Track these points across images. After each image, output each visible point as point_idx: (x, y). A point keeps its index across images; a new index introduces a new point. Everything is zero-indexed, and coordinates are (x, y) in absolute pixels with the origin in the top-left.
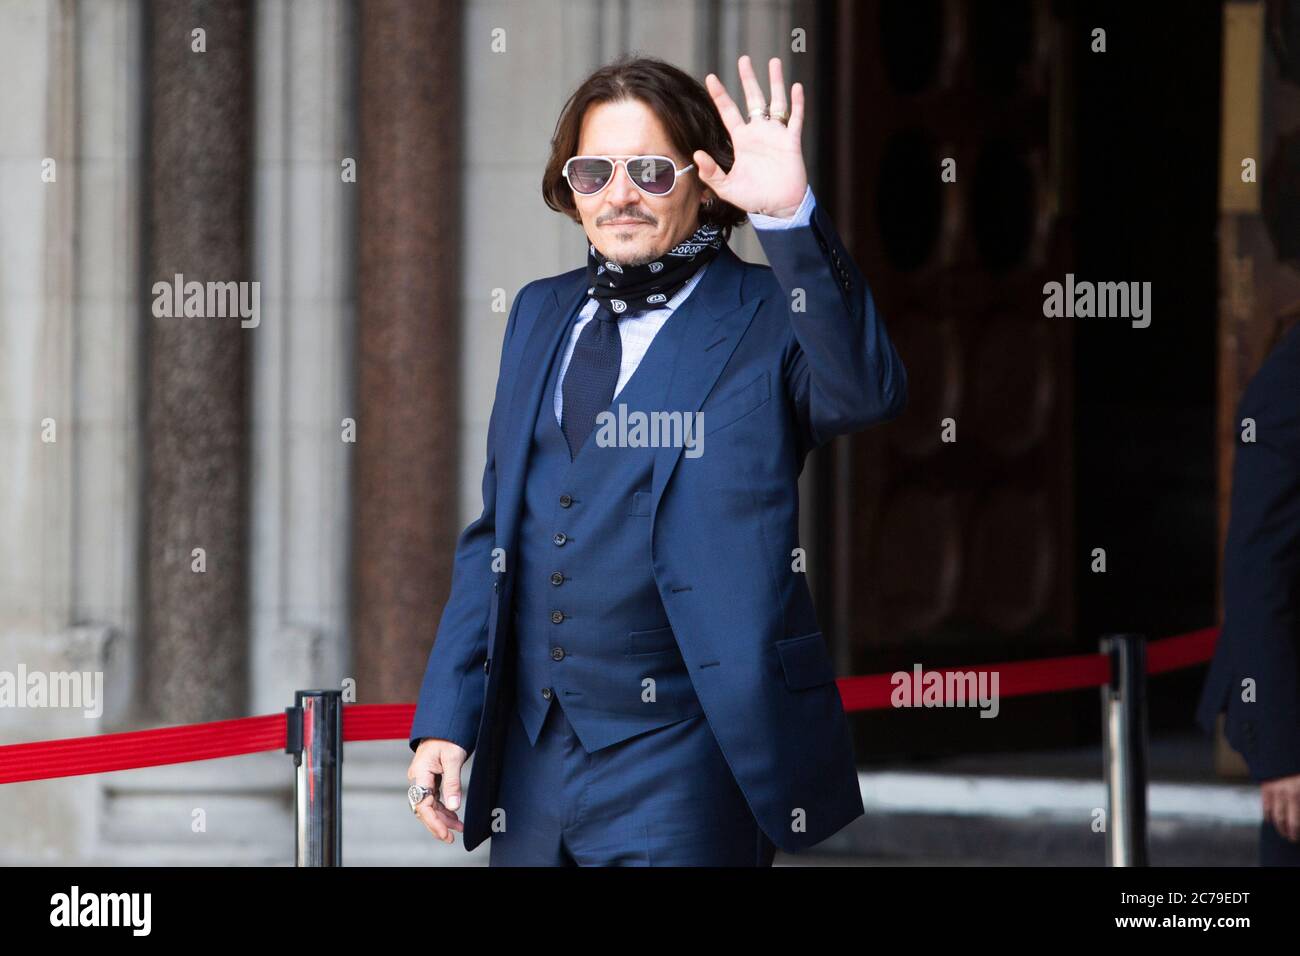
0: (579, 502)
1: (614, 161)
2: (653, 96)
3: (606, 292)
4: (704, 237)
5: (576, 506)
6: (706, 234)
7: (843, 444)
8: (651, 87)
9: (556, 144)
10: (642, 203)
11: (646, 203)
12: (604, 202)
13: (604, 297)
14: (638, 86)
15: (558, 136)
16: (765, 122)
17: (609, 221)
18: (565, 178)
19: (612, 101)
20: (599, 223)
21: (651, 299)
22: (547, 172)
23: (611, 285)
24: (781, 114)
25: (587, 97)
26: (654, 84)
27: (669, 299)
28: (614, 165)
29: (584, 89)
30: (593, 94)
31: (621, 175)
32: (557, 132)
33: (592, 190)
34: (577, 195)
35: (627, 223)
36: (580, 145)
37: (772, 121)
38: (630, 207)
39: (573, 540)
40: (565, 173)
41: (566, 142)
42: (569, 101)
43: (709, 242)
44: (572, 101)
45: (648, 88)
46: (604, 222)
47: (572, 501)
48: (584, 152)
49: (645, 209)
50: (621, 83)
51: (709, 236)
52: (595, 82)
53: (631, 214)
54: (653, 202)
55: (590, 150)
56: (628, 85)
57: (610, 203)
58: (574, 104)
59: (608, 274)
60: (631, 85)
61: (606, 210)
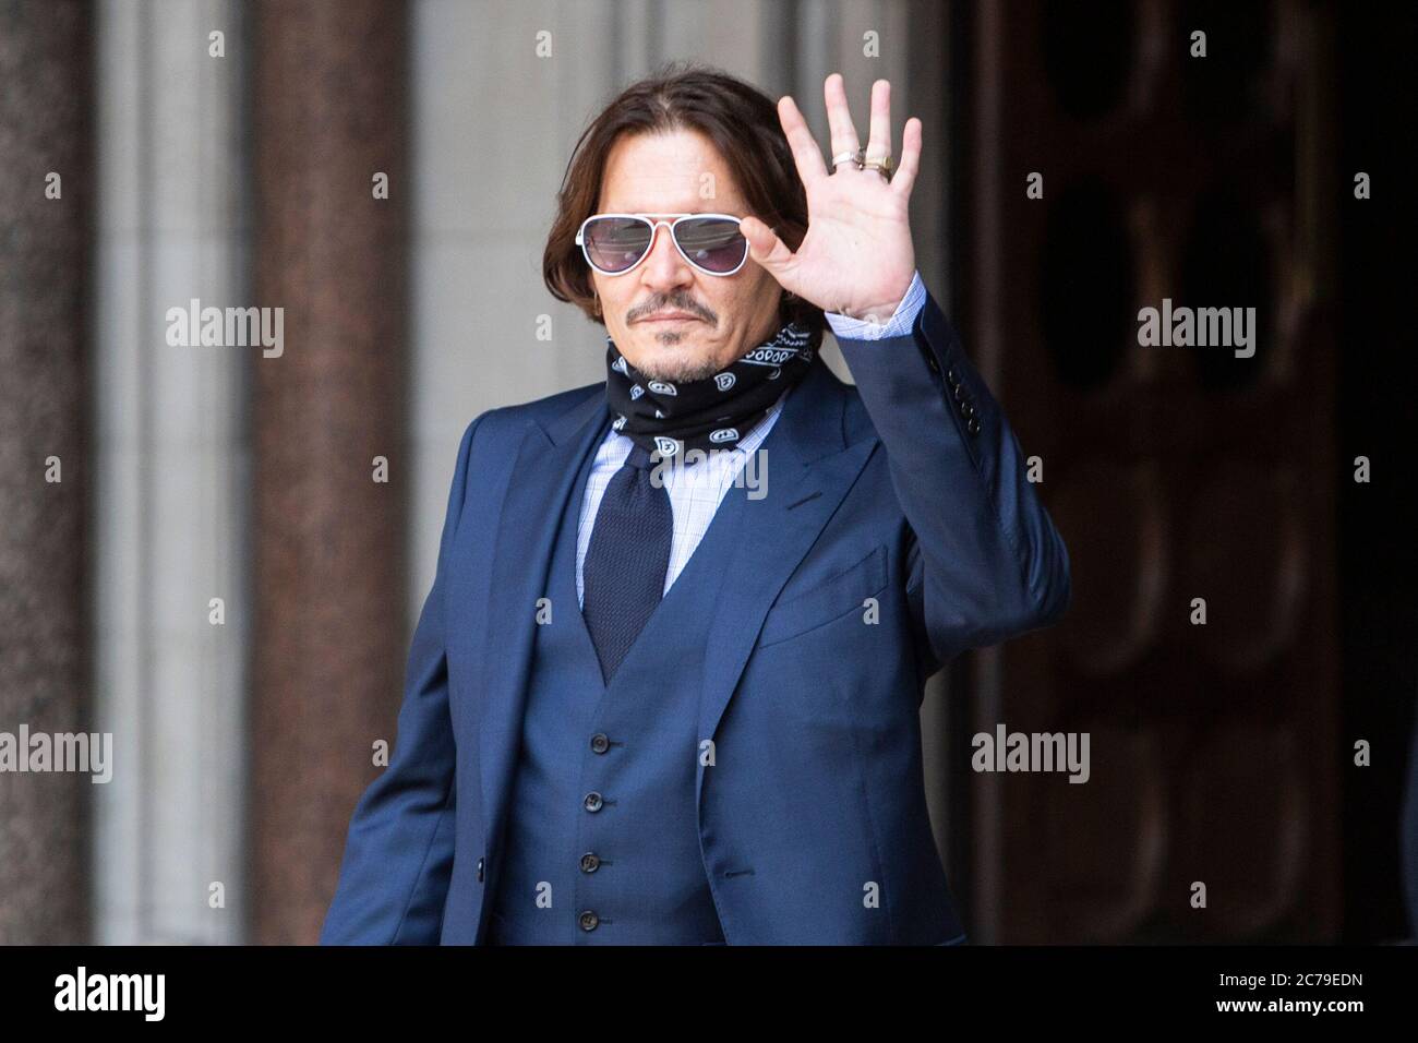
0: (618, 744)
1: (655, 223)
2: (715, 124)
3: (646, 425)
4: (792, 340)
5: (616, 752)
6: (794, 336)
7: (989, 662)
8: (711, 110)
9: (565, 200)
10: (696, 288)
11: (701, 288)
12: (639, 285)
13: (643, 434)
14: (692, 109)
15: (569, 186)
16: (858, 173)
17: (647, 316)
18: (580, 247)
19: (653, 132)
20: (632, 320)
21: (716, 436)
22: (552, 241)
23: (658, 413)
24: (882, 161)
25: (613, 125)
26: (716, 105)
27: (742, 436)
28: (654, 229)
29: (610, 113)
30: (624, 119)
31: (664, 243)
32: (567, 181)
33: (623, 267)
34: (598, 274)
35: (673, 318)
36: (602, 197)
37: (867, 171)
38: (677, 292)
39: (613, 803)
40: (579, 240)
41: (581, 193)
42: (586, 133)
43: (798, 347)
44: (590, 134)
45: (707, 112)
46: (640, 318)
47: (610, 744)
48: (608, 209)
49: (701, 298)
50: (667, 106)
51: (798, 339)
52: (626, 102)
53: (679, 304)
54: (711, 286)
55: (618, 204)
56: (676, 108)
57: (648, 286)
58: (596, 134)
59: (649, 397)
60: (683, 108)
61: (642, 298)
